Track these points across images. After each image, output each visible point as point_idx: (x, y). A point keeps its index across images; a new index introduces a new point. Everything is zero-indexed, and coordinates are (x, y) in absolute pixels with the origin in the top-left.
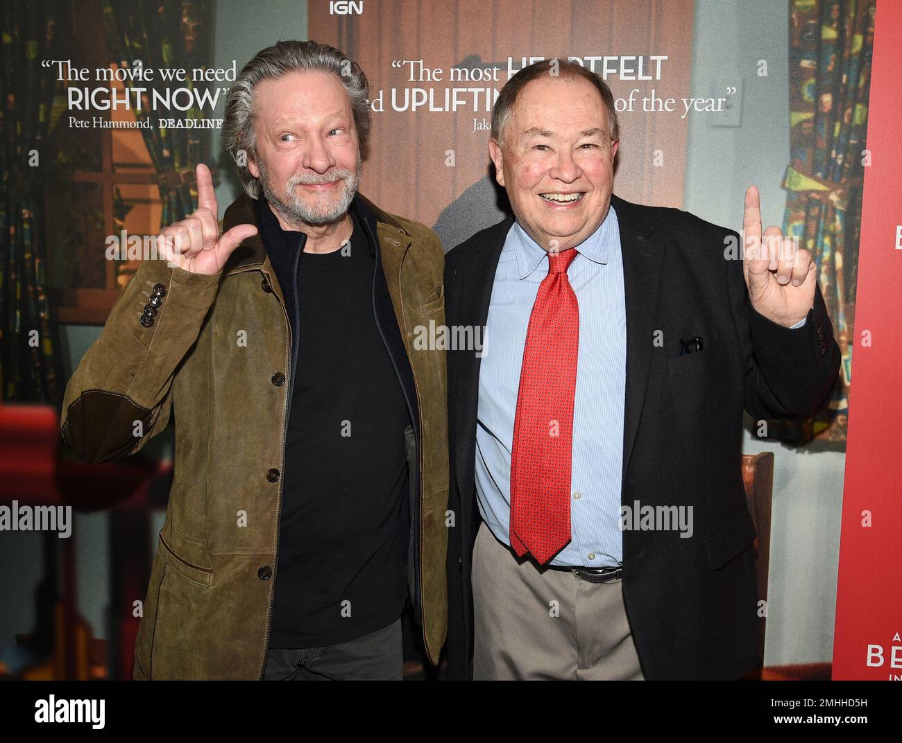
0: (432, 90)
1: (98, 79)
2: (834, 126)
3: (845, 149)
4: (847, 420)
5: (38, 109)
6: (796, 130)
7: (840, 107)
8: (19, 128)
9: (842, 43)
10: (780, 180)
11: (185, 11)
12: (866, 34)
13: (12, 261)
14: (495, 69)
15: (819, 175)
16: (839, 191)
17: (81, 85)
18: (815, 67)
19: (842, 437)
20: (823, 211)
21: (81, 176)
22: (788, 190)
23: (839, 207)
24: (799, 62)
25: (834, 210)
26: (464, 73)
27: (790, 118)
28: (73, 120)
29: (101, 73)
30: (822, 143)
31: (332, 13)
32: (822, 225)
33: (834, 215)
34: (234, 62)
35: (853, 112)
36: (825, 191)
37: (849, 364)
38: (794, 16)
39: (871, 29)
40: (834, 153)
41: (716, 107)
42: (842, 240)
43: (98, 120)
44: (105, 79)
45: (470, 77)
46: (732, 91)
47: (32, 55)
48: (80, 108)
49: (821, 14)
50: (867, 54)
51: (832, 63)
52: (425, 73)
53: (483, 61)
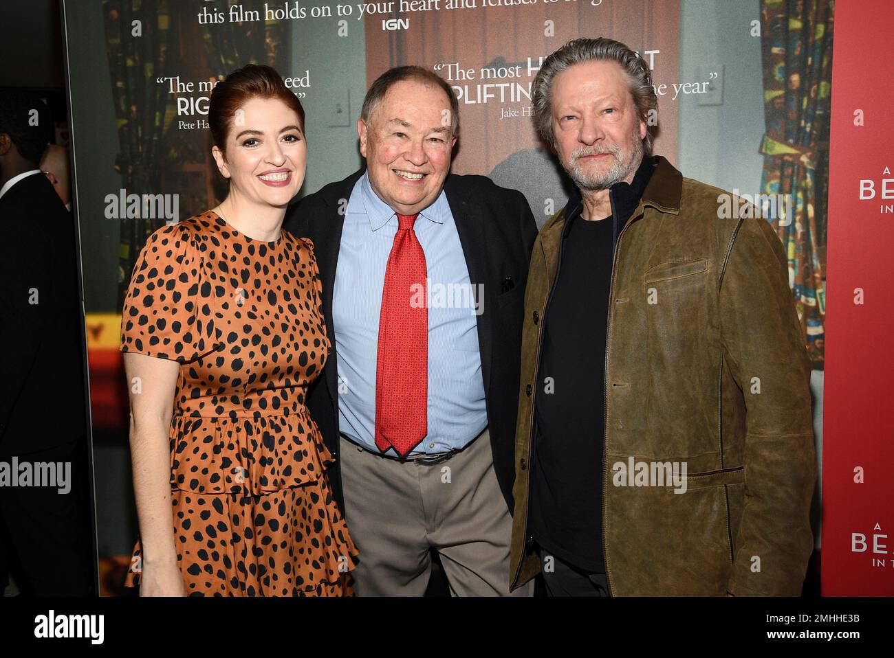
0: (466, 87)
1: (201, 90)
2: (802, 99)
3: (812, 118)
4: (824, 343)
5: (154, 115)
6: (770, 105)
7: (807, 85)
8: (140, 132)
9: (806, 31)
10: (757, 147)
11: (267, 34)
12: (827, 23)
13: (136, 236)
14: (517, 68)
15: (791, 141)
16: (809, 154)
17: (187, 96)
18: (784, 53)
19: (820, 357)
20: (796, 170)
21: (189, 167)
22: (765, 155)
23: (809, 167)
24: (771, 49)
25: (805, 170)
26: (492, 72)
27: (764, 94)
28: (182, 123)
29: (203, 85)
30: (793, 115)
31: (384, 29)
32: (795, 182)
33: (805, 173)
34: (307, 72)
35: (818, 88)
36: (796, 155)
37: (824, 296)
38: (765, 12)
39: (831, 19)
40: (803, 123)
41: (701, 89)
42: (813, 193)
43: (201, 122)
44: (206, 90)
45: (497, 75)
46: (714, 76)
47: (149, 74)
48: (187, 114)
49: (788, 9)
50: (829, 39)
51: (799, 49)
52: (460, 73)
53: (508, 61)
